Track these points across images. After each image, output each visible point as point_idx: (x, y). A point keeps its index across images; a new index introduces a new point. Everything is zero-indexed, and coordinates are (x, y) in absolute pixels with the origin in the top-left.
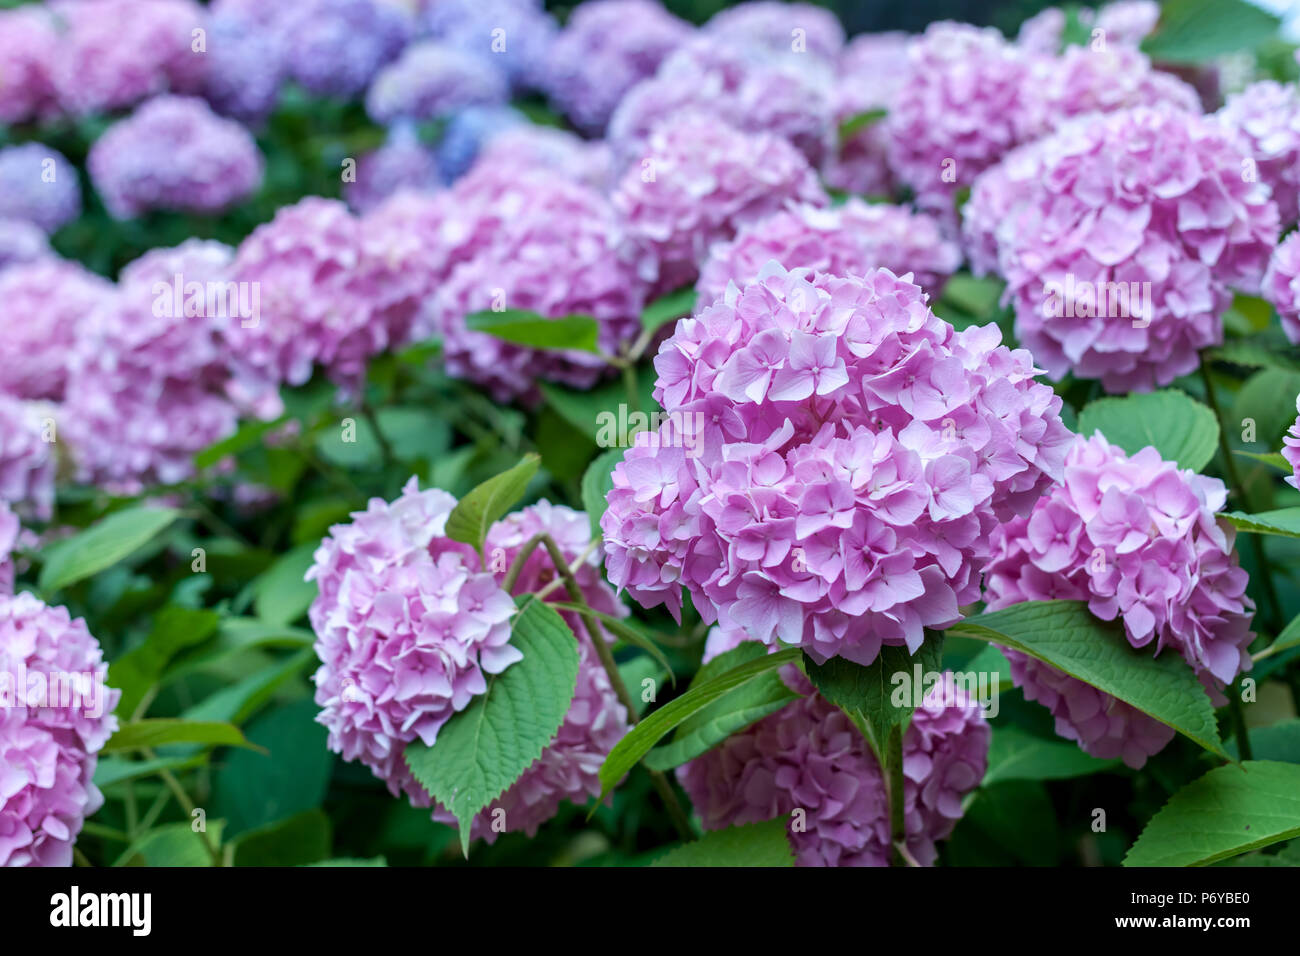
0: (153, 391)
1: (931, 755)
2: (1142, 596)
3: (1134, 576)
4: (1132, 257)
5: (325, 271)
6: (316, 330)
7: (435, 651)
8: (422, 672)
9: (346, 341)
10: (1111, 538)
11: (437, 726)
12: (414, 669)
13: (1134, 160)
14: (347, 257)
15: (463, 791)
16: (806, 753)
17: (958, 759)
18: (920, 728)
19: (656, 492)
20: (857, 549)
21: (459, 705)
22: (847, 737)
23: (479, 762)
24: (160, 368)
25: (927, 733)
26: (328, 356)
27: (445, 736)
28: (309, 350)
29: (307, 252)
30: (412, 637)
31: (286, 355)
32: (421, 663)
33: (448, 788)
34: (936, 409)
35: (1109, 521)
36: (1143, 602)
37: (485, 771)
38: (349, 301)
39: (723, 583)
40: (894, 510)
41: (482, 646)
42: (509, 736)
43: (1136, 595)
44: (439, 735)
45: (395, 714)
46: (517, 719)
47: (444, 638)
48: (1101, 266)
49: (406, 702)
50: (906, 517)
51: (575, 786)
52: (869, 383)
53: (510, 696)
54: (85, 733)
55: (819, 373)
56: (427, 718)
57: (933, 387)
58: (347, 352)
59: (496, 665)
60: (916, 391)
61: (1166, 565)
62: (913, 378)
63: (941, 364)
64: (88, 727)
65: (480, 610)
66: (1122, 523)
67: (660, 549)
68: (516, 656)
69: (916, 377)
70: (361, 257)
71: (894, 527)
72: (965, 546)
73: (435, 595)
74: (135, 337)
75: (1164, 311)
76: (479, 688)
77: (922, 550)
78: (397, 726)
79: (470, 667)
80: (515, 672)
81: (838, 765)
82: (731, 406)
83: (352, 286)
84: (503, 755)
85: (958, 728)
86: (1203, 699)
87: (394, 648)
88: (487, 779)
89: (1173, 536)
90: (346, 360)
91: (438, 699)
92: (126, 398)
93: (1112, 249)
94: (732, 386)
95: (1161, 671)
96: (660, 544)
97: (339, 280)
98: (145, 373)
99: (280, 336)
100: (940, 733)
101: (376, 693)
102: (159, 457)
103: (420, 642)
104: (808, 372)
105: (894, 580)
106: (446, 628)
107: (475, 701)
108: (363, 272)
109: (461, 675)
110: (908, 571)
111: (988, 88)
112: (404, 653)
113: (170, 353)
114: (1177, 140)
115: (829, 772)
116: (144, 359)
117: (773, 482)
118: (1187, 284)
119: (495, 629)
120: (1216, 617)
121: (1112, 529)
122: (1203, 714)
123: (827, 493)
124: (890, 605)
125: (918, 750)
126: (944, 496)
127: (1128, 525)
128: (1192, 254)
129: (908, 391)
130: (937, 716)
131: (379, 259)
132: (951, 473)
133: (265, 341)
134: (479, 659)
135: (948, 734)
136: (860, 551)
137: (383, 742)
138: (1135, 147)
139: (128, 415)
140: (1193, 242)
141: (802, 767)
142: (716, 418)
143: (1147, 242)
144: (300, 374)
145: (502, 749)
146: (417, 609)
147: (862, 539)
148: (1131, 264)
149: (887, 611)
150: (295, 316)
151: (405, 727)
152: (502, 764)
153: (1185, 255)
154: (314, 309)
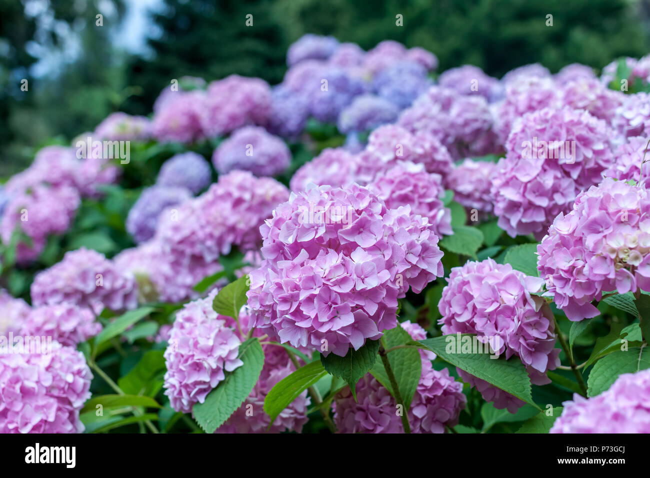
0: (186, 261)
1: (426, 405)
2: (498, 332)
3: (494, 322)
4: (535, 178)
5: (238, 202)
6: (232, 229)
7: (201, 361)
8: (199, 371)
9: (246, 234)
10: (486, 305)
11: (205, 394)
12: (195, 369)
13: (538, 133)
14: (247, 196)
15: (210, 422)
16: (368, 405)
17: (440, 407)
18: (420, 393)
19: (262, 284)
20: (325, 303)
21: (214, 385)
22: (388, 398)
23: (219, 409)
24: (189, 251)
25: (423, 395)
26: (238, 241)
27: (208, 399)
28: (230, 239)
29: (229, 194)
30: (193, 356)
31: (220, 242)
32: (198, 367)
33: (206, 420)
34: (371, 242)
35: (485, 298)
36: (499, 335)
37: (220, 413)
38: (249, 215)
39: (278, 322)
40: (342, 286)
41: (225, 359)
42: (231, 397)
43: (496, 331)
44: (206, 398)
45: (189, 390)
46: (236, 390)
47: (208, 356)
48: (522, 183)
49: (192, 384)
50: (346, 289)
51: (278, 423)
52: (340, 232)
53: (235, 381)
54: (73, 399)
55: (317, 229)
56: (201, 392)
57: (373, 233)
58: (247, 239)
59: (230, 368)
60: (363, 235)
61: (510, 317)
62: (362, 229)
63: (374, 223)
64: (75, 396)
65: (226, 344)
66: (490, 299)
67: (261, 309)
68: (240, 363)
69: (363, 229)
70: (253, 196)
71: (339, 294)
72: (379, 302)
73: (206, 337)
74: (178, 237)
75: (553, 202)
76: (221, 377)
77: (354, 303)
78: (189, 393)
79: (218, 369)
80: (239, 371)
81: (382, 410)
82: (284, 245)
83: (249, 209)
84: (228, 406)
85: (439, 393)
86: (526, 379)
87: (186, 361)
88: (220, 416)
89: (512, 304)
90: (248, 243)
91: (204, 383)
92: (176, 264)
93: (528, 174)
94: (285, 237)
95: (509, 366)
96: (261, 307)
97: (244, 206)
98: (182, 253)
99: (217, 233)
100: (431, 396)
101: (181, 381)
102: (190, 291)
103: (196, 358)
104: (312, 229)
105: (343, 317)
106: (210, 351)
107: (221, 383)
108: (255, 202)
109: (214, 372)
110: (349, 313)
111: (534, 104)
112: (190, 362)
113: (192, 244)
114: (558, 123)
115: (379, 414)
116: (181, 247)
117: (296, 277)
118: (565, 189)
119: (230, 352)
120: (533, 341)
121: (486, 301)
122: (524, 385)
123: (312, 279)
124: (339, 327)
125: (420, 404)
126: (366, 280)
127: (493, 299)
128: (567, 174)
129: (360, 235)
130: (428, 388)
131: (261, 196)
132: (369, 269)
133: (211, 236)
134: (224, 365)
135: (435, 396)
136: (327, 305)
137: (185, 402)
138: (539, 127)
139: (177, 273)
140: (567, 169)
141: (367, 411)
142: (281, 251)
143: (544, 170)
144: (226, 250)
145: (227, 403)
146: (196, 344)
147: (328, 300)
148: (535, 181)
149: (338, 330)
150: (223, 224)
151: (192, 395)
152: (227, 409)
153: (564, 175)
154: (232, 219)
